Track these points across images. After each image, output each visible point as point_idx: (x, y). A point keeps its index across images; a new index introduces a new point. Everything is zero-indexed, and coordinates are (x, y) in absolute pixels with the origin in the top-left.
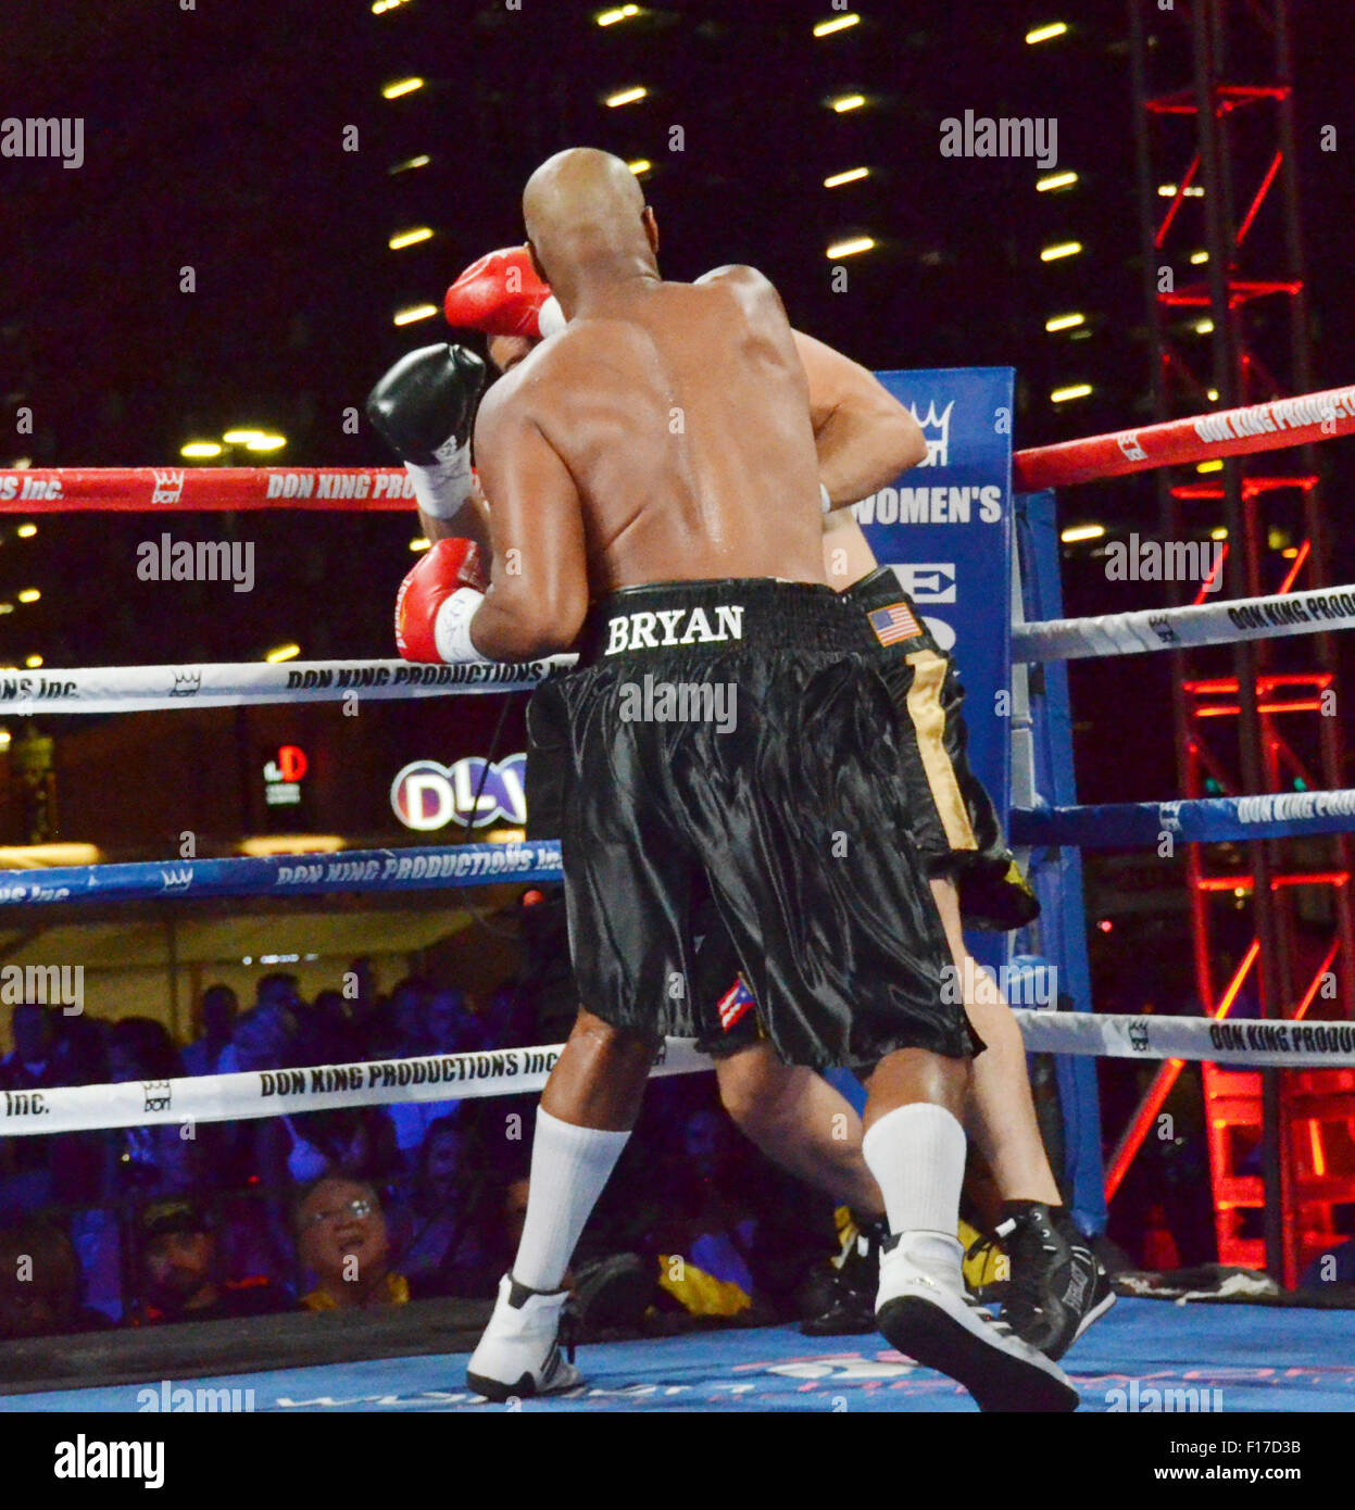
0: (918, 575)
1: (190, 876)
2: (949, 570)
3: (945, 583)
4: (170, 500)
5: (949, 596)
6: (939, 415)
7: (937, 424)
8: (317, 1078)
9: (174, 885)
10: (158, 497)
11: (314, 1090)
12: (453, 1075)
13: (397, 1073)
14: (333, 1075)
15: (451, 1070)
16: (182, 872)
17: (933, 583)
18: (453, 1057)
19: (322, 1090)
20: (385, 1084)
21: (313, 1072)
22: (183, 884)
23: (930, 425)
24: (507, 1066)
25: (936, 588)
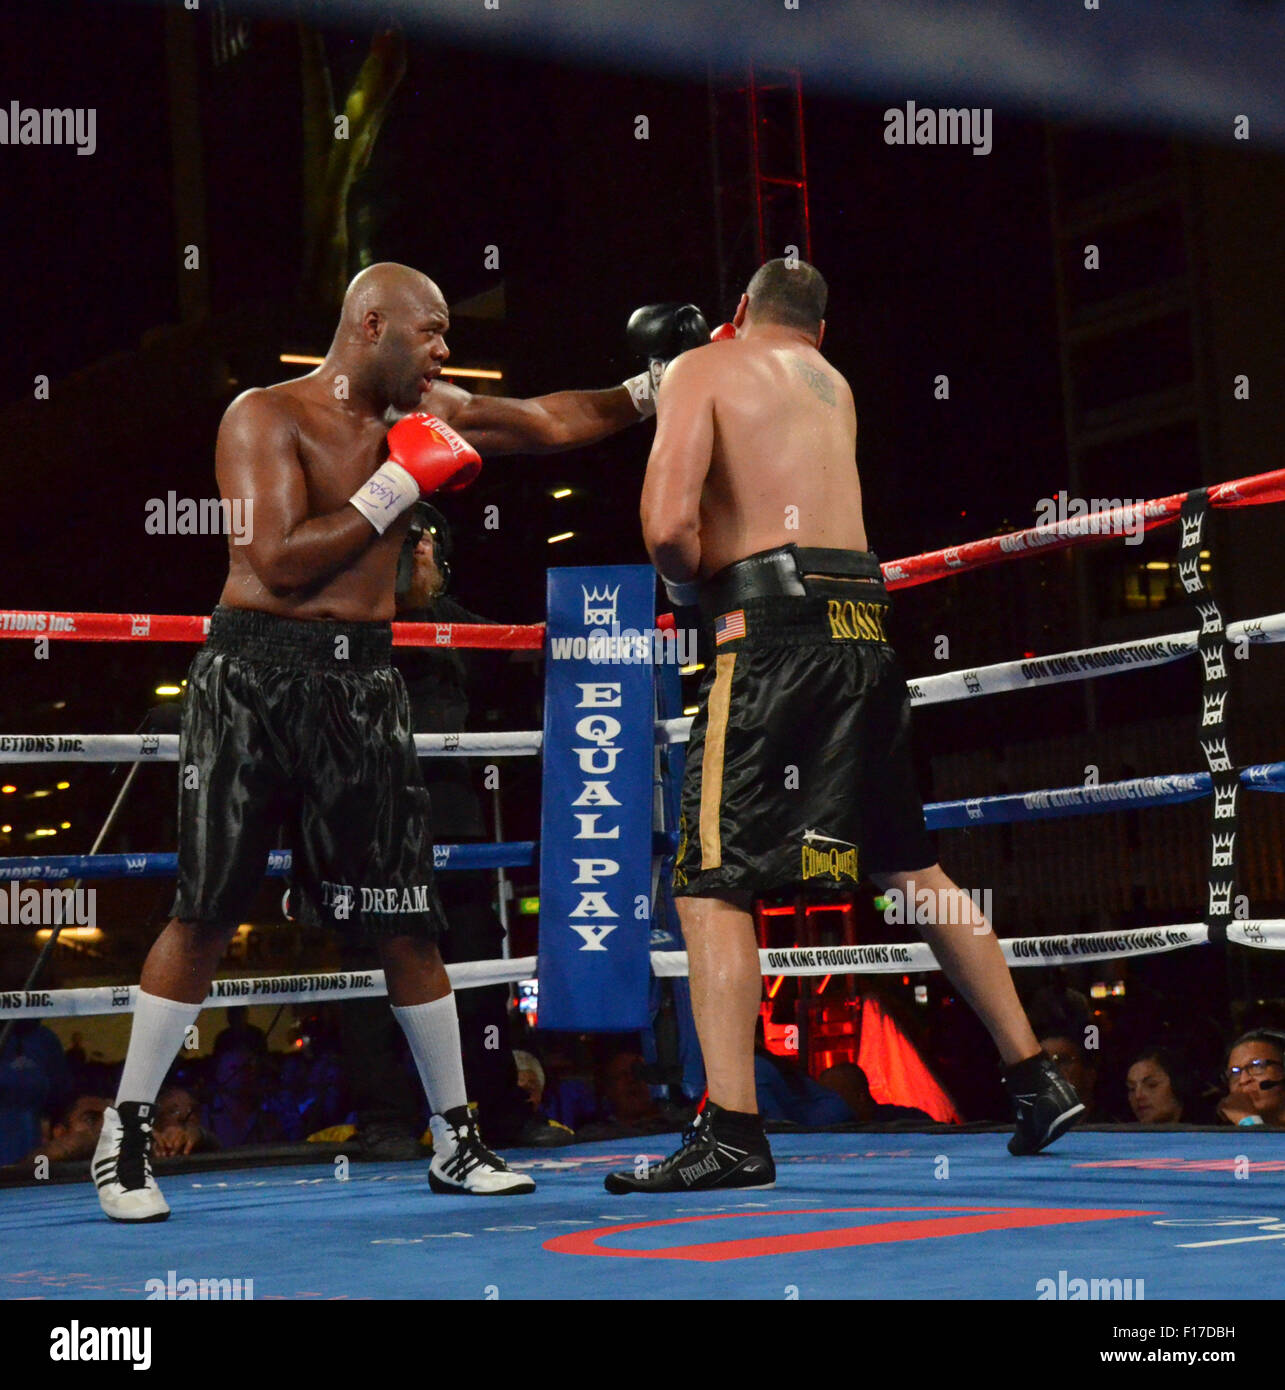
0: (598, 690)
1: (144, 862)
2: (617, 687)
3: (614, 695)
4: (143, 634)
5: (617, 703)
6: (611, 594)
7: (610, 599)
8: (221, 988)
9: (134, 868)
10: (136, 631)
11: (219, 995)
12: (306, 987)
13: (271, 986)
14: (231, 987)
15: (304, 985)
16: (139, 861)
17: (607, 695)
18: (306, 976)
19: (224, 995)
20: (263, 992)
21: (219, 984)
22: (140, 868)
23: (606, 598)
24: (340, 983)
25: (609, 697)
